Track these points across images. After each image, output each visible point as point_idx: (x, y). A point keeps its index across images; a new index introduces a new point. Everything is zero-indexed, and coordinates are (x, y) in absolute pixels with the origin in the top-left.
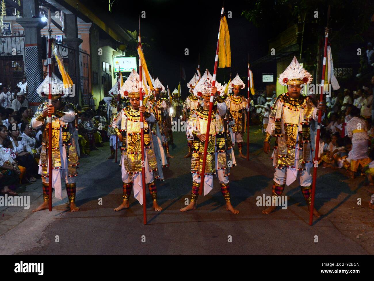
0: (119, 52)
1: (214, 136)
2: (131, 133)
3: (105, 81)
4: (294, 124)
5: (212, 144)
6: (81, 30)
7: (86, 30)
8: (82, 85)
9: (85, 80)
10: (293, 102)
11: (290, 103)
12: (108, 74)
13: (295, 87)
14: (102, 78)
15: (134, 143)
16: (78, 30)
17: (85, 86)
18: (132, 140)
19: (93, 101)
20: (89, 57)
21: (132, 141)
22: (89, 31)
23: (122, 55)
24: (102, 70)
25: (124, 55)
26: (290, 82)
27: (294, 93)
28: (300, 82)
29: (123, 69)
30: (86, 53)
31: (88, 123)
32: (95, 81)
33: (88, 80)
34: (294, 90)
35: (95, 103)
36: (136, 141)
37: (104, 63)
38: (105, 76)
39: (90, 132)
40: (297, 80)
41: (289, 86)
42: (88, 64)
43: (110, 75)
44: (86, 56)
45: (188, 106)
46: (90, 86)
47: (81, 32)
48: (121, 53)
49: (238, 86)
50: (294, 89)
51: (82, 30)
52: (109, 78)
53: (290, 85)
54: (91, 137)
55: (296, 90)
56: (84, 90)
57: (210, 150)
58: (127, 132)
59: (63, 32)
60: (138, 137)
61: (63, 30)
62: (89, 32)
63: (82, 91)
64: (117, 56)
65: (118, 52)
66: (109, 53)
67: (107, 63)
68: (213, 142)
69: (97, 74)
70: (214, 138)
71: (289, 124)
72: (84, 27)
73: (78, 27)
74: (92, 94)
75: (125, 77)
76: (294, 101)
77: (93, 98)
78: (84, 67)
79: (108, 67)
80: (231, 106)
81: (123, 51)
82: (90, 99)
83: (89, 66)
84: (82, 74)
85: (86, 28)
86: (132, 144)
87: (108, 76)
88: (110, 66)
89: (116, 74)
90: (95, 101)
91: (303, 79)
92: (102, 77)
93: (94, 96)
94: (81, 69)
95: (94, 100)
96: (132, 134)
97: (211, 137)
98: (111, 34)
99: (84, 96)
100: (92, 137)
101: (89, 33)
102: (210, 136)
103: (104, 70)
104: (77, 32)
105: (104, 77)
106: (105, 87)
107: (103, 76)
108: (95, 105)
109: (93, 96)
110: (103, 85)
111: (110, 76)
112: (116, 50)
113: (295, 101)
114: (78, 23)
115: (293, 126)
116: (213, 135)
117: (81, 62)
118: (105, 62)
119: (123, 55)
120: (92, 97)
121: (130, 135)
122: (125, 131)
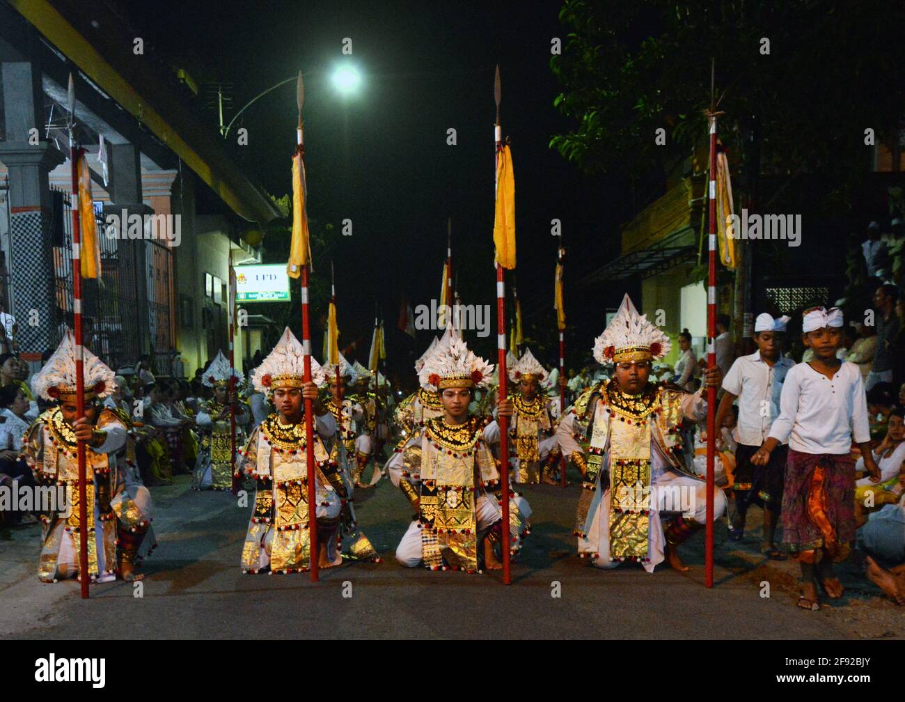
0: (246, 251)
1: (471, 490)
2: (285, 482)
3: (210, 321)
4: (640, 460)
5: (465, 508)
6: (149, 188)
7: (163, 188)
8: (152, 325)
9: (159, 312)
10: (632, 403)
11: (625, 406)
12: (219, 305)
13: (633, 367)
14: (203, 312)
15: (293, 505)
16: (143, 189)
17: (160, 327)
18: (288, 497)
19: (179, 367)
20: (169, 254)
21: (287, 500)
22: (170, 190)
23: (253, 259)
24: (202, 294)
25: (259, 260)
26: (621, 355)
27: (632, 380)
28: (645, 355)
29: (257, 293)
30: (163, 245)
31: (168, 409)
32: (185, 317)
33: (168, 313)
34: (632, 375)
35: (185, 372)
36: (296, 499)
37: (209, 277)
38: (210, 309)
39: (172, 430)
40: (638, 350)
41: (618, 364)
42: (167, 274)
43: (222, 307)
44: (164, 252)
45: (417, 419)
46: (172, 327)
47: (149, 194)
48: (250, 253)
49: (531, 375)
50: (632, 370)
51: (152, 188)
52: (220, 315)
53: (622, 363)
54: (174, 440)
55: (636, 374)
56: (157, 337)
57: (460, 523)
58: (276, 481)
59: (106, 189)
60: (301, 490)
61: (106, 185)
62: (170, 193)
63: (153, 337)
64: (241, 262)
65: (242, 248)
66: (220, 253)
67: (215, 278)
68: (468, 505)
69: (190, 300)
70: (469, 496)
71: (630, 461)
72: (159, 181)
73: (143, 180)
74: (178, 348)
75: (261, 316)
76: (632, 400)
77: (179, 358)
78: (158, 279)
79: (218, 289)
80: (518, 426)
81: (256, 249)
82: (171, 361)
83: (171, 278)
84: (151, 297)
85: (161, 184)
86: (289, 508)
87: (218, 308)
88: (224, 287)
89: (239, 306)
90: (185, 367)
91: (649, 346)
92: (203, 309)
93: (182, 354)
94: (150, 282)
95: (182, 363)
96: (287, 484)
97: (463, 494)
98: (225, 194)
99: (157, 354)
100: (178, 442)
101: (171, 197)
102: (462, 492)
103: (208, 294)
104: (141, 193)
105: (209, 312)
106: (211, 337)
107: (206, 308)
108: (186, 376)
109: (180, 354)
110: (205, 330)
111: (222, 310)
112: (238, 243)
113: (637, 400)
114: (143, 171)
115: (638, 464)
116: (468, 489)
117: (150, 266)
118: (210, 274)
119: (256, 258)
120: (178, 356)
121: (282, 487)
122: (270, 478)
